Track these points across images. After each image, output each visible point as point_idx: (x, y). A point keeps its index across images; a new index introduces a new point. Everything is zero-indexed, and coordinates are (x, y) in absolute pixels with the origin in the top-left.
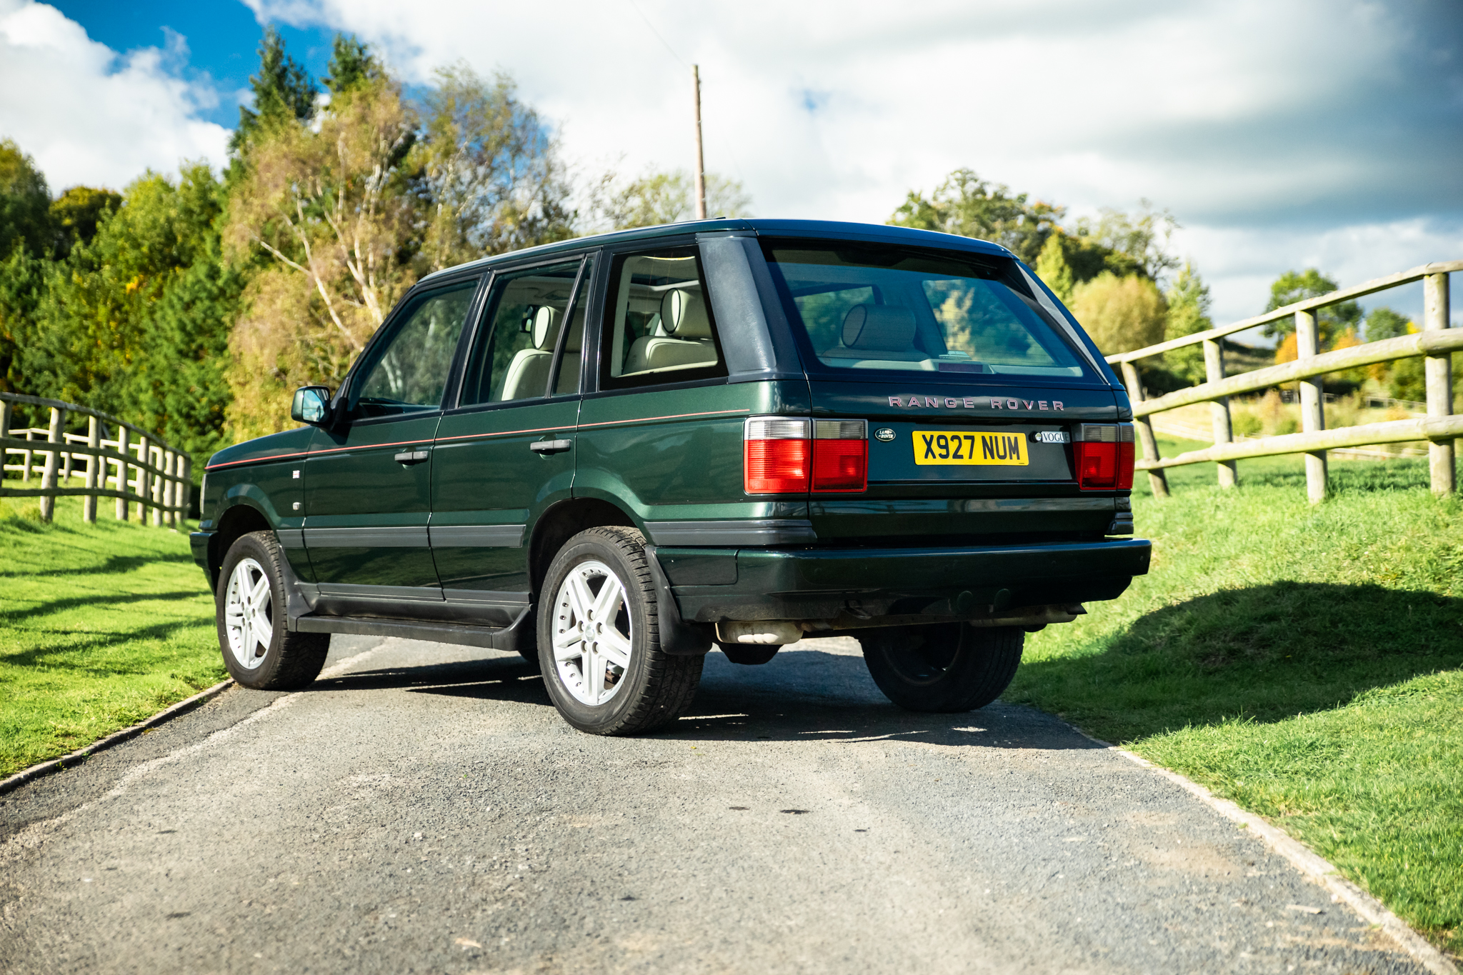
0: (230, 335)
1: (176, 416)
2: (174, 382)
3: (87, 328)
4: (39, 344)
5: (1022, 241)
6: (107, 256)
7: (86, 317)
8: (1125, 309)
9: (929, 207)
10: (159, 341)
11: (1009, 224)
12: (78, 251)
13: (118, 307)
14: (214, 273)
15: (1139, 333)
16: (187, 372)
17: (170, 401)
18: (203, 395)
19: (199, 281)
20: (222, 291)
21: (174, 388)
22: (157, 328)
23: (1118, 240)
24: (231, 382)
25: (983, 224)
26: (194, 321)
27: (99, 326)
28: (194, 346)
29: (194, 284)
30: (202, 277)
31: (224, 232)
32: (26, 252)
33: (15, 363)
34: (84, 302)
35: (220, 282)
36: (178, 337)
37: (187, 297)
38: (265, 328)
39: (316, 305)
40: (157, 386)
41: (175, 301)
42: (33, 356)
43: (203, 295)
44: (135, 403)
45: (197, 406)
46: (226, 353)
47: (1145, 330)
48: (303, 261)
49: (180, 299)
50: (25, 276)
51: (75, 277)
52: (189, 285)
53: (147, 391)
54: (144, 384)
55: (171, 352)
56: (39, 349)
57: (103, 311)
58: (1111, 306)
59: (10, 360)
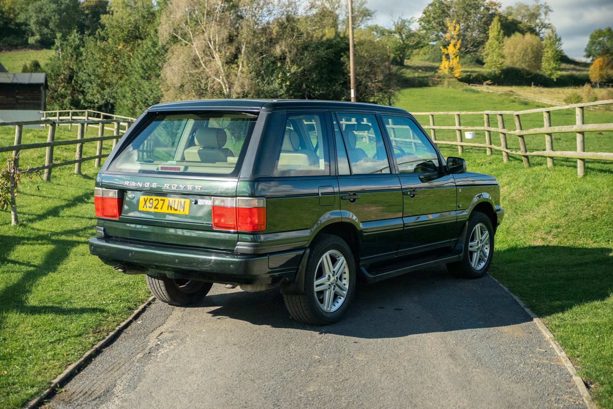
0: (161, 71)
1: (141, 103)
2: (139, 89)
3: (103, 64)
4: (85, 71)
5: (482, 18)
6: (110, 35)
7: (102, 60)
8: (525, 48)
9: (443, 4)
10: (133, 72)
11: (477, 11)
12: (99, 32)
13: (115, 56)
14: (155, 45)
15: (531, 58)
16: (145, 85)
17: (138, 97)
18: (151, 94)
19: (148, 48)
20: (158, 53)
21: (139, 91)
22: (132, 67)
23: (524, 16)
24: (162, 90)
25: (466, 11)
26: (147, 64)
27: (108, 63)
28: (147, 75)
29: (146, 49)
30: (150, 46)
31: (159, 28)
32: (77, 32)
33: (75, 78)
34: (101, 54)
35: (157, 49)
36: (141, 71)
37: (144, 55)
38: (176, 68)
39: (196, 59)
40: (133, 91)
41: (139, 56)
42: (82, 76)
43: (150, 54)
44: (124, 97)
45: (149, 99)
46: (160, 77)
47: (533, 57)
48: (190, 41)
49: (141, 55)
50: (78, 42)
51: (98, 43)
52: (144, 50)
53: (129, 93)
54: (128, 90)
55: (138, 77)
56: (85, 73)
57: (109, 57)
58: (519, 46)
59: (73, 77)
